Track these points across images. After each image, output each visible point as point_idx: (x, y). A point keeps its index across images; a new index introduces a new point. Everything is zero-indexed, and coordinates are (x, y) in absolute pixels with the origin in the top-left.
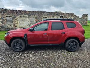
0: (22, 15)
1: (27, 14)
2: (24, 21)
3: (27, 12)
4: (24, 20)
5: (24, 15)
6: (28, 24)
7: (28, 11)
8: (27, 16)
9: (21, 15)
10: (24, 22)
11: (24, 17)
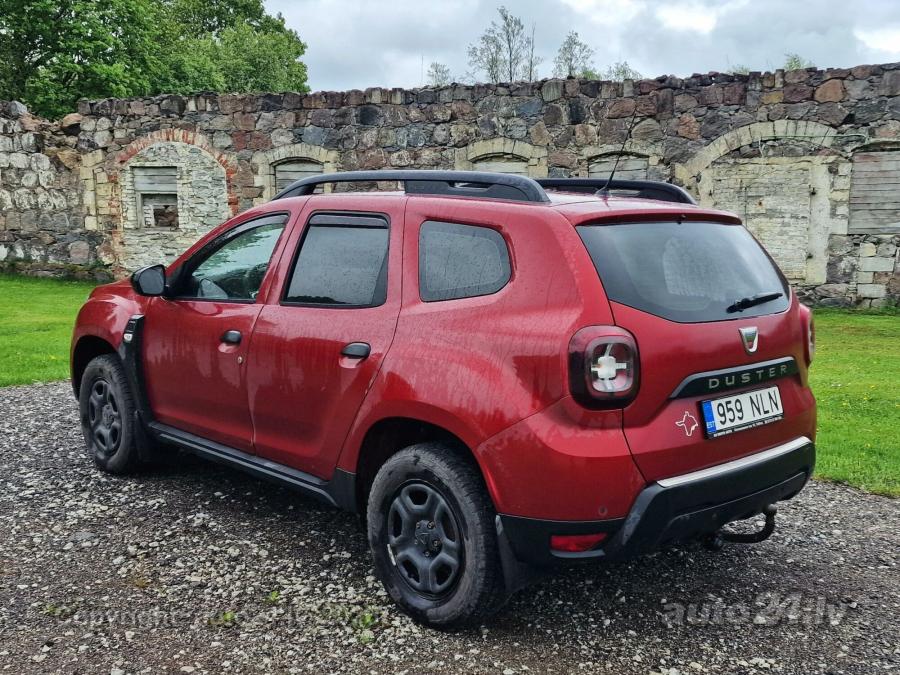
0: (763, 131)
1: (819, 118)
2: (769, 202)
3: (828, 91)
4: (775, 189)
5: (782, 127)
6: (820, 245)
7: (843, 76)
8: (820, 133)
9: (744, 137)
10: (770, 214)
11: (781, 147)
